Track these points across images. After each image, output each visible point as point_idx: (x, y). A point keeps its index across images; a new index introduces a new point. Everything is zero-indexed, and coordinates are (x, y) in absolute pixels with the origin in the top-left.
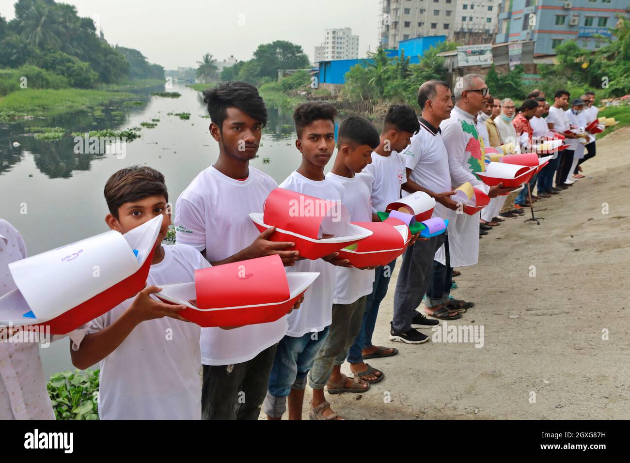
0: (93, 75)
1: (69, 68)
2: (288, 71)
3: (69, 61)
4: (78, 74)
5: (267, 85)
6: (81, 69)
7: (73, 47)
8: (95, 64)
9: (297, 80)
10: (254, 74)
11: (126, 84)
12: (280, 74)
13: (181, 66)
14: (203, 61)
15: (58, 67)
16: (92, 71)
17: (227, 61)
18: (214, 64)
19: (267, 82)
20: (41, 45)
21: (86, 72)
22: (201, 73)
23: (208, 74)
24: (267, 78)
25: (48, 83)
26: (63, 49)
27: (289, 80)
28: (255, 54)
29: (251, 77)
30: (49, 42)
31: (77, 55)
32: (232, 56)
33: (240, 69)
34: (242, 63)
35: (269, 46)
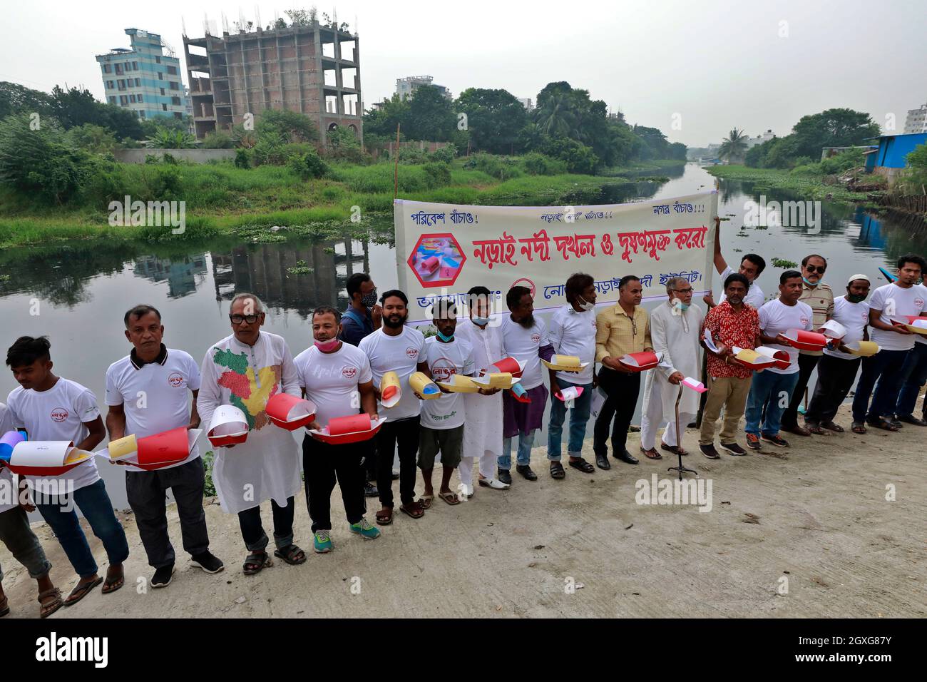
0: (594, 159)
1: (572, 153)
2: (835, 149)
3: (573, 146)
4: (580, 160)
5: (802, 168)
6: (583, 153)
7: (580, 132)
8: (598, 147)
9: (846, 161)
10: (788, 154)
11: (636, 166)
12: (824, 153)
13: (713, 143)
14: (729, 137)
15: (563, 152)
16: (593, 155)
17: (762, 137)
18: (744, 142)
19: (804, 163)
20: (552, 132)
21: (588, 156)
22: (725, 153)
23: (733, 153)
24: (804, 158)
25: (545, 169)
26: (570, 135)
27: (834, 161)
28: (796, 128)
29: (783, 158)
30: (559, 128)
31: (582, 139)
32: (770, 131)
33: (771, 147)
34: (775, 139)
35: (818, 117)
